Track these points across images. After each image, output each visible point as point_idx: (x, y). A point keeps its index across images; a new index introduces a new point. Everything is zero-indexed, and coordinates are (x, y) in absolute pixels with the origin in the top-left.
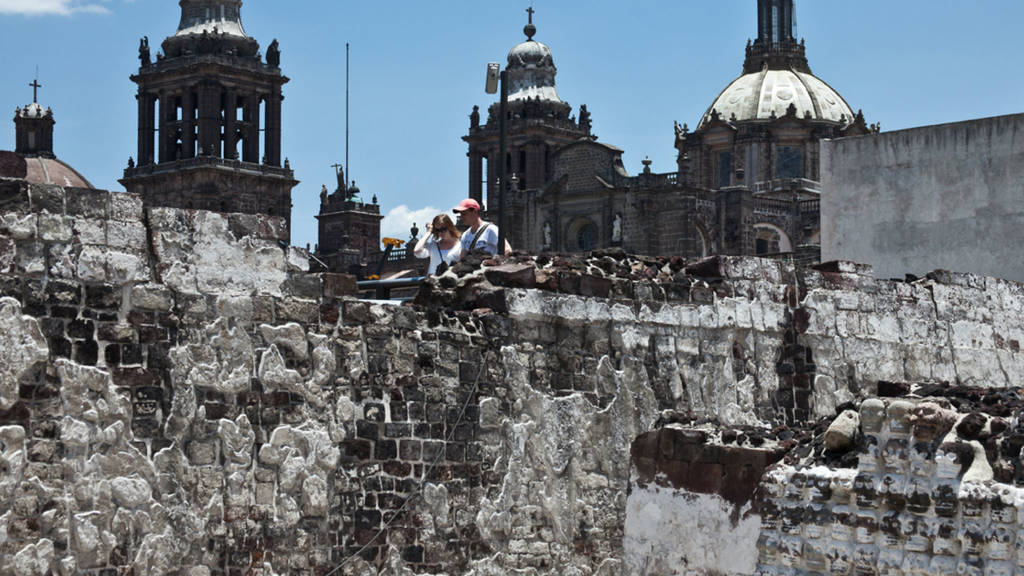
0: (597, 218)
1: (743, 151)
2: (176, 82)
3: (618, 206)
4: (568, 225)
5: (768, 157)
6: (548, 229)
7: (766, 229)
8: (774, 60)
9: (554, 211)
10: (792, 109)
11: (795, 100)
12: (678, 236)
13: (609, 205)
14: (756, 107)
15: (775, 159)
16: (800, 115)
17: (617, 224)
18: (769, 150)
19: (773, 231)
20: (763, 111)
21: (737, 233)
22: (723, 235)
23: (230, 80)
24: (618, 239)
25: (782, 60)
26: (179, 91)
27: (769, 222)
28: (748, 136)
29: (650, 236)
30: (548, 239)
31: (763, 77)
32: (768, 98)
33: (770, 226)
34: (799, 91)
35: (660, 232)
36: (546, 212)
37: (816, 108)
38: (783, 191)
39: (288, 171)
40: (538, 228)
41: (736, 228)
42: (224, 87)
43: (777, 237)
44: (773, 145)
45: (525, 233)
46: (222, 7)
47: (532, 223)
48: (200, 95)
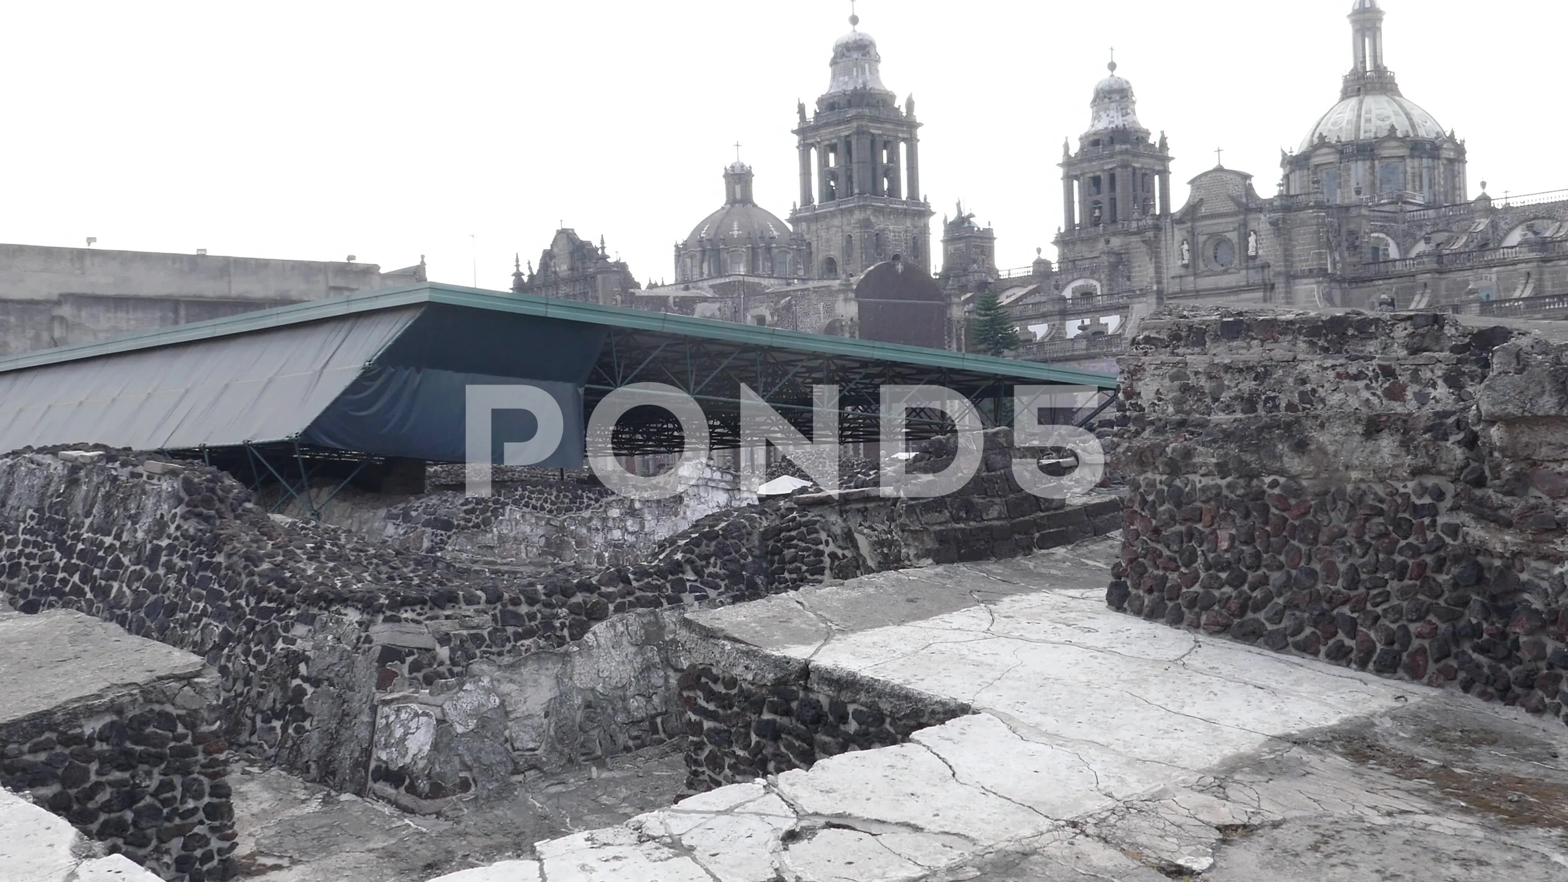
0: (1233, 236)
1: (1350, 169)
2: (831, 133)
3: (1253, 225)
4: (1205, 242)
5: (1373, 173)
6: (1186, 247)
7: (1378, 238)
8: (1369, 86)
9: (1192, 233)
10: (1393, 129)
11: (1393, 120)
12: (1311, 249)
13: (1245, 224)
14: (1358, 129)
15: (1378, 175)
16: (1399, 134)
17: (1252, 239)
18: (1373, 167)
19: (1383, 239)
20: (1365, 132)
21: (1357, 243)
22: (1345, 244)
23: (878, 128)
24: (1253, 254)
25: (1378, 86)
26: (834, 141)
27: (1381, 232)
28: (1353, 155)
29: (1286, 250)
30: (1186, 255)
31: (1361, 103)
32: (1368, 121)
33: (1382, 235)
34: (1396, 114)
35: (1294, 246)
36: (1184, 233)
37: (1413, 125)
38: (1389, 203)
39: (926, 204)
40: (1176, 245)
41: (1357, 238)
42: (873, 135)
43: (1387, 245)
44: (1376, 162)
45: (1163, 251)
46: (867, 66)
47: (1169, 242)
48: (854, 142)
